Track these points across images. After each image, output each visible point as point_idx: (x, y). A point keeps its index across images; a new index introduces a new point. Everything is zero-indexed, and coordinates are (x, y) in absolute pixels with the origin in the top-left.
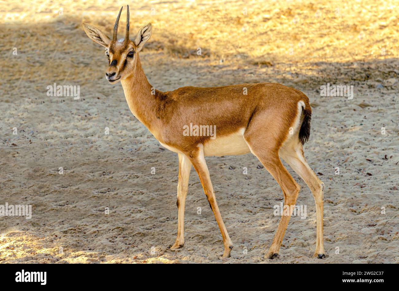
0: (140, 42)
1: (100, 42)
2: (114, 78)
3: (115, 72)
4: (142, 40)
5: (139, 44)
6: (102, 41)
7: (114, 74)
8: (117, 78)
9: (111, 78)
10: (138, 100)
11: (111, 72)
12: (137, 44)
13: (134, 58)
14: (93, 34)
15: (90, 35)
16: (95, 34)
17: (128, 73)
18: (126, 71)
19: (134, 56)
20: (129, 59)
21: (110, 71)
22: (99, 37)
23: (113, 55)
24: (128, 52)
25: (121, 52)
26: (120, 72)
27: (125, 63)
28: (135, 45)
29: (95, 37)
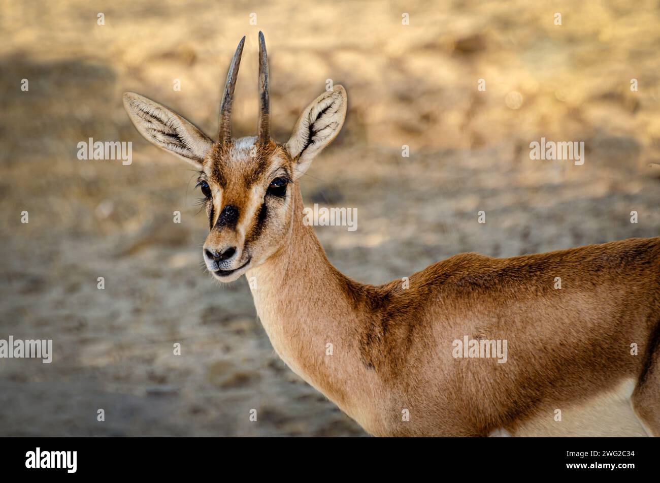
0: (306, 147)
1: (179, 150)
2: (233, 263)
3: (233, 244)
4: (310, 141)
5: (301, 154)
6: (183, 147)
7: (231, 252)
8: (241, 264)
9: (225, 266)
10: (299, 324)
11: (223, 247)
12: (294, 152)
13: (288, 199)
14: (156, 125)
15: (148, 129)
16: (160, 127)
17: (270, 245)
18: (265, 239)
19: (289, 192)
20: (272, 202)
21: (218, 242)
22: (175, 136)
23: (222, 191)
24: (270, 180)
25: (249, 181)
26: (247, 242)
27: (263, 214)
28: (289, 157)
29: (160, 137)
